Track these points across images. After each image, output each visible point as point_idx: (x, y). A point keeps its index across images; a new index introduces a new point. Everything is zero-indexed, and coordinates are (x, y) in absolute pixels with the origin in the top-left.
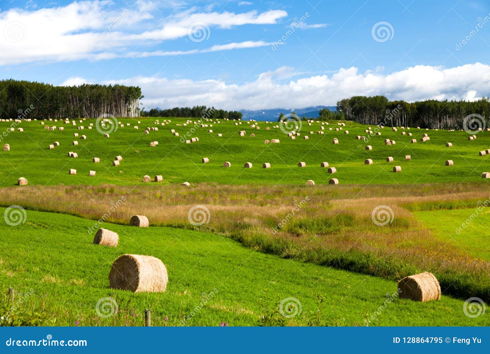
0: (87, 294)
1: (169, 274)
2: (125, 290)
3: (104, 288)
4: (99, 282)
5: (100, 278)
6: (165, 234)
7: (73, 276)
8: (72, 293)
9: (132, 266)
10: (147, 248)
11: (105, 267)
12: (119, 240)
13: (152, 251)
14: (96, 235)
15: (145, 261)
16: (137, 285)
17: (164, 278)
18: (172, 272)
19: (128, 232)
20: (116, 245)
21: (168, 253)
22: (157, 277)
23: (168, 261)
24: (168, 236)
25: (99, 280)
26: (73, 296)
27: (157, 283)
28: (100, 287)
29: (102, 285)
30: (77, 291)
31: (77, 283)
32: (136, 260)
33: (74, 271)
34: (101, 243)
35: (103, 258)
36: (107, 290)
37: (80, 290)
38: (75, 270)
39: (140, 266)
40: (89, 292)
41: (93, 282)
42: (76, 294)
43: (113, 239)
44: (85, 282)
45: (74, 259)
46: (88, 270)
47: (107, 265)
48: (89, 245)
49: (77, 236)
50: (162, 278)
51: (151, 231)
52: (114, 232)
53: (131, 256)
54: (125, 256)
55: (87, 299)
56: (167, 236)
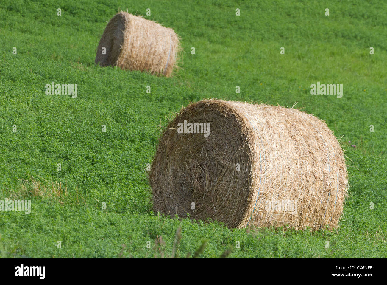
0: (76, 230)
1: (351, 171)
2: (205, 220)
3: (132, 213)
4: (115, 194)
5: (120, 180)
6: (336, 35)
7: (29, 171)
8: (27, 227)
9: (228, 139)
10: (278, 82)
11: (137, 142)
12: (179, 54)
13: (293, 92)
14: (105, 36)
15: (272, 123)
16: (245, 204)
17: (337, 181)
18: (362, 165)
19: (212, 27)
20: (171, 71)
21: (349, 99)
22: (311, 180)
23: (346, 126)
24: (349, 42)
25: (117, 184)
26: (29, 235)
27: (313, 200)
28: (120, 209)
29: (127, 201)
30: (43, 221)
31: (42, 193)
32: (241, 118)
33: (31, 154)
34: (121, 61)
35: (130, 111)
36: (144, 220)
37: (54, 216)
38: (38, 151)
39: (256, 141)
40: (84, 223)
41: (97, 193)
42: (40, 229)
43: (160, 49)
44: (71, 190)
45: (33, 112)
46: (79, 152)
47: (143, 137)
48: (82, 67)
49: (40, 38)
50: (329, 181)
51: (290, 25)
52: (167, 26)
53: (224, 107)
54: (203, 105)
55: (76, 246)
56: (344, 44)
